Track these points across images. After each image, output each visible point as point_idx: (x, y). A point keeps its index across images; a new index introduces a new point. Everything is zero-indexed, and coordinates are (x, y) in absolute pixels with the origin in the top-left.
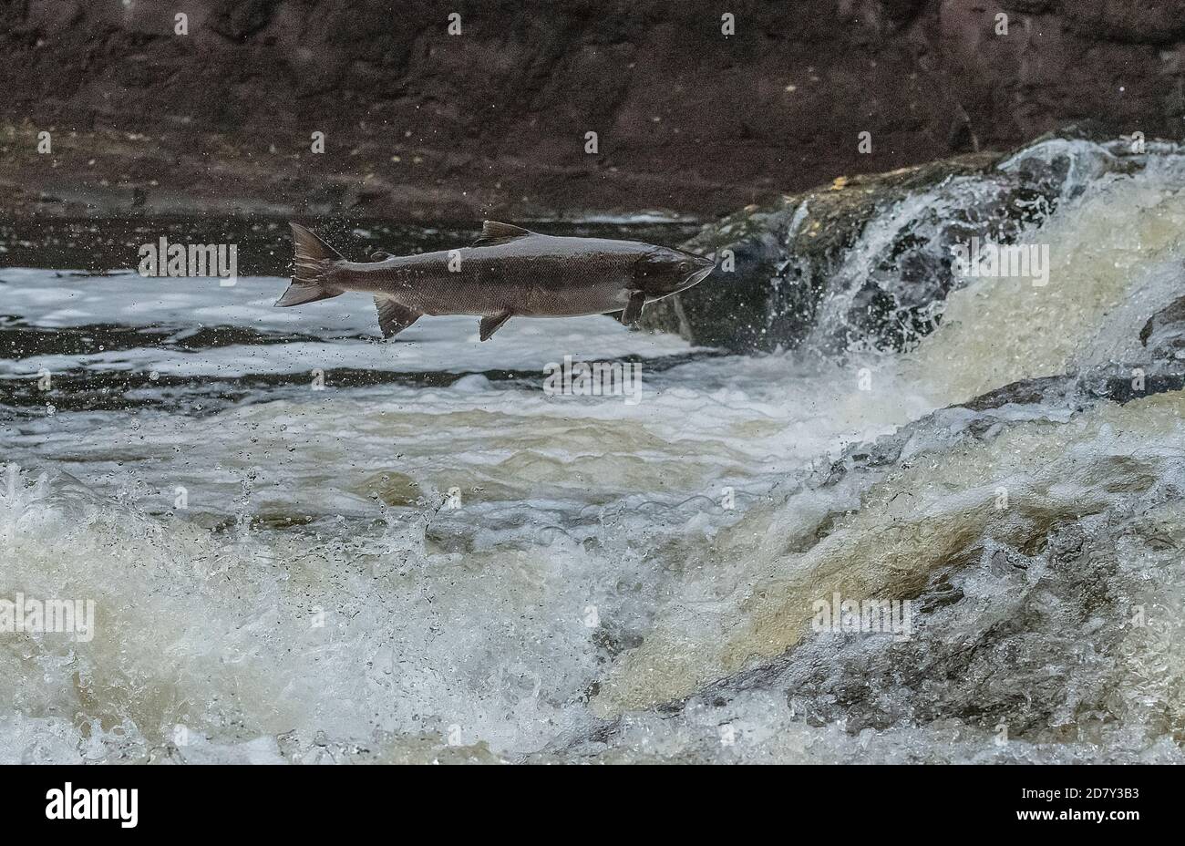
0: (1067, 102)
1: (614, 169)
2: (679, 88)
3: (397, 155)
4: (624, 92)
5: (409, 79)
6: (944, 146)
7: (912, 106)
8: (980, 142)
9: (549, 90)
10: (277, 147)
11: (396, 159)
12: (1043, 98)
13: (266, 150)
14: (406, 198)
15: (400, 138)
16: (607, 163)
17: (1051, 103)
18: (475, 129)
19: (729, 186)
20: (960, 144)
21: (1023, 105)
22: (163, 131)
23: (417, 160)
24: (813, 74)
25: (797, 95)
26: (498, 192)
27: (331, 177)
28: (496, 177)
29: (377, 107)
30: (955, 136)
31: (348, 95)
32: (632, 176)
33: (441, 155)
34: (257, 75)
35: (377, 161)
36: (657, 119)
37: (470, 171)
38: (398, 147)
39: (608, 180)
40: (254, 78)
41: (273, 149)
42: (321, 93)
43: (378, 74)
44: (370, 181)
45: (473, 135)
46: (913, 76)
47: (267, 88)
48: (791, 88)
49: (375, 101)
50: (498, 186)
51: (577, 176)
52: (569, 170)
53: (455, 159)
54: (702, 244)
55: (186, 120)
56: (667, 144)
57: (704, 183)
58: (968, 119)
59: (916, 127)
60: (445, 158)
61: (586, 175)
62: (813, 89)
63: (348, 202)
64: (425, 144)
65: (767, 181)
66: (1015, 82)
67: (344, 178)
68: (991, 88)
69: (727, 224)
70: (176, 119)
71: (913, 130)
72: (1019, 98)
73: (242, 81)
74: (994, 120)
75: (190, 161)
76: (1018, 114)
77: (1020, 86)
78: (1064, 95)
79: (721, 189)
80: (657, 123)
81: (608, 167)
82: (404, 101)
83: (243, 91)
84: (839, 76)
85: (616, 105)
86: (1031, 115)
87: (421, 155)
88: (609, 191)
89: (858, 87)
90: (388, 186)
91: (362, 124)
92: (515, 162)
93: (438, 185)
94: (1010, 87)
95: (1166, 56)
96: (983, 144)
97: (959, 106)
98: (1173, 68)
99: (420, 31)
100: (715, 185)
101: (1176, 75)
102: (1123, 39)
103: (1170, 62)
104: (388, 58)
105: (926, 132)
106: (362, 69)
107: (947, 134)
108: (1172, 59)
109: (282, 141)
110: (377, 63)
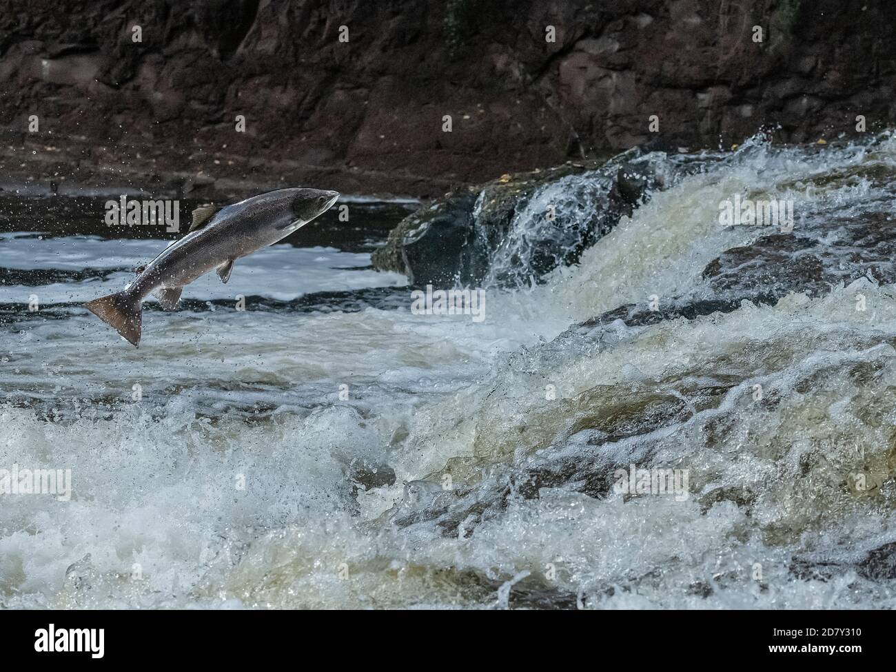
1: (356, 168)
2: (396, 118)
3: (218, 159)
4: (361, 119)
5: (225, 111)
6: (563, 153)
7: (543, 128)
8: (585, 151)
9: (314, 118)
10: (141, 154)
11: (217, 162)
12: (624, 123)
13: (133, 157)
14: (223, 187)
15: (219, 149)
16: (351, 164)
17: (630, 126)
18: (266, 143)
19: (428, 178)
20: (573, 153)
21: (612, 127)
22: (68, 145)
23: (230, 163)
24: (481, 108)
25: (471, 122)
26: (282, 182)
27: (176, 174)
28: (281, 174)
29: (205, 129)
30: (570, 146)
31: (186, 121)
32: (367, 173)
33: (245, 159)
34: (129, 109)
35: (206, 163)
36: (383, 137)
37: (265, 169)
38: (218, 154)
39: (351, 175)
40: (126, 111)
41: (138, 156)
42: (168, 120)
43: (205, 108)
44: (201, 176)
45: (266, 147)
46: (543, 109)
47: (134, 118)
48: (467, 117)
49: (204, 126)
50: (282, 179)
51: (331, 173)
52: (328, 168)
53: (255, 162)
54: (419, 217)
55: (83, 138)
56: (390, 152)
57: (413, 177)
58: (577, 136)
59: (545, 141)
60: (248, 161)
61: (338, 171)
62: (480, 117)
63: (187, 189)
64: (236, 152)
65: (452, 175)
66: (607, 113)
67: (184, 175)
68: (592, 117)
69: (434, 205)
70: (76, 137)
71: (543, 143)
72: (609, 123)
73: (119, 113)
74: (594, 136)
75: (86, 164)
76: (608, 133)
77: (609, 115)
78: (637, 121)
79: (422, 181)
80: (382, 140)
81: (352, 167)
82: (223, 125)
83: (119, 119)
84: (496, 109)
85: (356, 129)
86: (616, 134)
87: (232, 160)
88: (353, 181)
89: (509, 116)
90: (213, 179)
91: (195, 140)
92: (293, 164)
93: (244, 179)
94: (604, 116)
95: (701, 96)
96: (587, 152)
97: (572, 128)
98: (705, 103)
99: (232, 81)
100: (420, 178)
101: (707, 108)
102: (674, 86)
103: (703, 100)
104: (212, 98)
105: (551, 144)
106: (195, 105)
107: (565, 145)
108: (705, 98)
109: (145, 152)
110: (204, 101)
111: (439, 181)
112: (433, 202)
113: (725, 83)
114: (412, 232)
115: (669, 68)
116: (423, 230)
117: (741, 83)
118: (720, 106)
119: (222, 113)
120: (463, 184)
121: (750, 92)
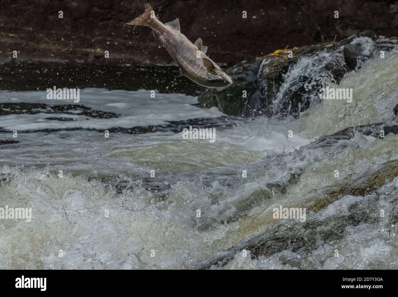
2: (213, 17)
3: (109, 41)
4: (193, 18)
5: (113, 13)
6: (311, 39)
7: (299, 24)
8: (324, 38)
11: (108, 43)
12: (347, 21)
13: (60, 40)
14: (112, 57)
15: (110, 35)
17: (350, 23)
19: (232, 53)
20: (317, 39)
21: (339, 24)
22: (22, 33)
23: (116, 43)
24: (263, 12)
25: (257, 20)
27: (84, 50)
28: (145, 50)
29: (101, 24)
30: (315, 35)
31: (91, 19)
35: (102, 43)
36: (205, 28)
38: (109, 39)
40: (55, 13)
41: (63, 39)
42: (80, 18)
43: (101, 11)
44: (99, 51)
46: (300, 13)
48: (254, 17)
49: (101, 22)
50: (146, 53)
53: (130, 43)
55: (31, 29)
56: (209, 37)
57: (222, 52)
58: (319, 29)
59: (301, 32)
60: (126, 42)
62: (263, 17)
63: (91, 59)
64: (119, 37)
65: (246, 51)
67: (89, 50)
68: (328, 18)
69: (235, 68)
70: (27, 28)
73: (51, 14)
74: (329, 29)
75: (32, 44)
76: (337, 28)
78: (355, 20)
79: (228, 54)
82: (111, 21)
83: (51, 18)
84: (272, 12)
86: (342, 28)
87: (117, 41)
89: (279, 17)
91: (96, 30)
92: (152, 44)
93: (124, 53)
95: (392, 6)
96: (325, 38)
97: (316, 24)
98: (395, 11)
100: (227, 52)
101: (396, 13)
103: (393, 8)
104: (106, 6)
105: (305, 33)
106: (96, 10)
107: (312, 34)
109: (66, 37)
110: (101, 7)
111: (237, 54)
120: (252, 57)
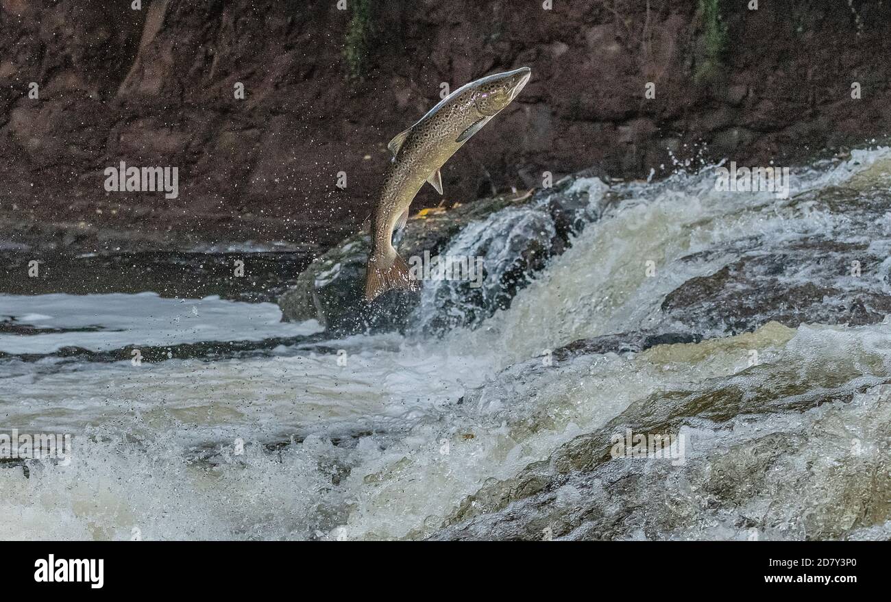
0: (556, 163)
1: (248, 215)
3: (100, 208)
4: (254, 161)
5: (106, 156)
6: (474, 194)
7: (451, 168)
8: (497, 192)
9: (202, 162)
10: (18, 205)
11: (99, 211)
12: (539, 160)
13: (9, 207)
14: (106, 239)
15: (102, 197)
16: (243, 211)
20: (484, 192)
21: (525, 165)
23: (114, 212)
25: (372, 162)
26: (170, 232)
27: (55, 224)
28: (168, 223)
29: (85, 176)
30: (480, 187)
31: (65, 168)
32: (260, 219)
33: (130, 207)
35: (87, 212)
36: (276, 180)
37: (151, 218)
38: (100, 204)
42: (46, 168)
43: (86, 153)
44: (83, 226)
45: (151, 194)
47: (9, 165)
48: (368, 157)
49: (84, 173)
50: (170, 228)
51: (223, 220)
53: (140, 211)
54: (331, 258)
56: (285, 197)
57: (311, 223)
58: (489, 175)
59: (454, 182)
60: (133, 210)
61: (229, 219)
63: (68, 241)
64: (119, 201)
66: (520, 150)
67: (64, 225)
68: (504, 155)
69: (347, 244)
71: (452, 183)
72: (523, 161)
74: (507, 175)
76: (522, 172)
77: (523, 152)
78: (554, 158)
80: (276, 183)
81: (245, 213)
85: (248, 173)
86: (531, 173)
87: (116, 209)
90: (95, 230)
91: (76, 188)
93: (129, 228)
94: (517, 154)
95: (622, 129)
97: (483, 167)
98: (628, 138)
99: (113, 124)
100: (318, 224)
101: (629, 143)
102: (593, 119)
103: (625, 133)
104: (93, 142)
105: (460, 185)
106: (74, 150)
107: (475, 185)
108: (628, 132)
109: (22, 202)
110: (84, 146)
112: (346, 241)
113: (649, 115)
114: (325, 274)
115: (586, 99)
116: (335, 272)
117: (666, 115)
118: (644, 140)
119: (103, 158)
121: (676, 124)
